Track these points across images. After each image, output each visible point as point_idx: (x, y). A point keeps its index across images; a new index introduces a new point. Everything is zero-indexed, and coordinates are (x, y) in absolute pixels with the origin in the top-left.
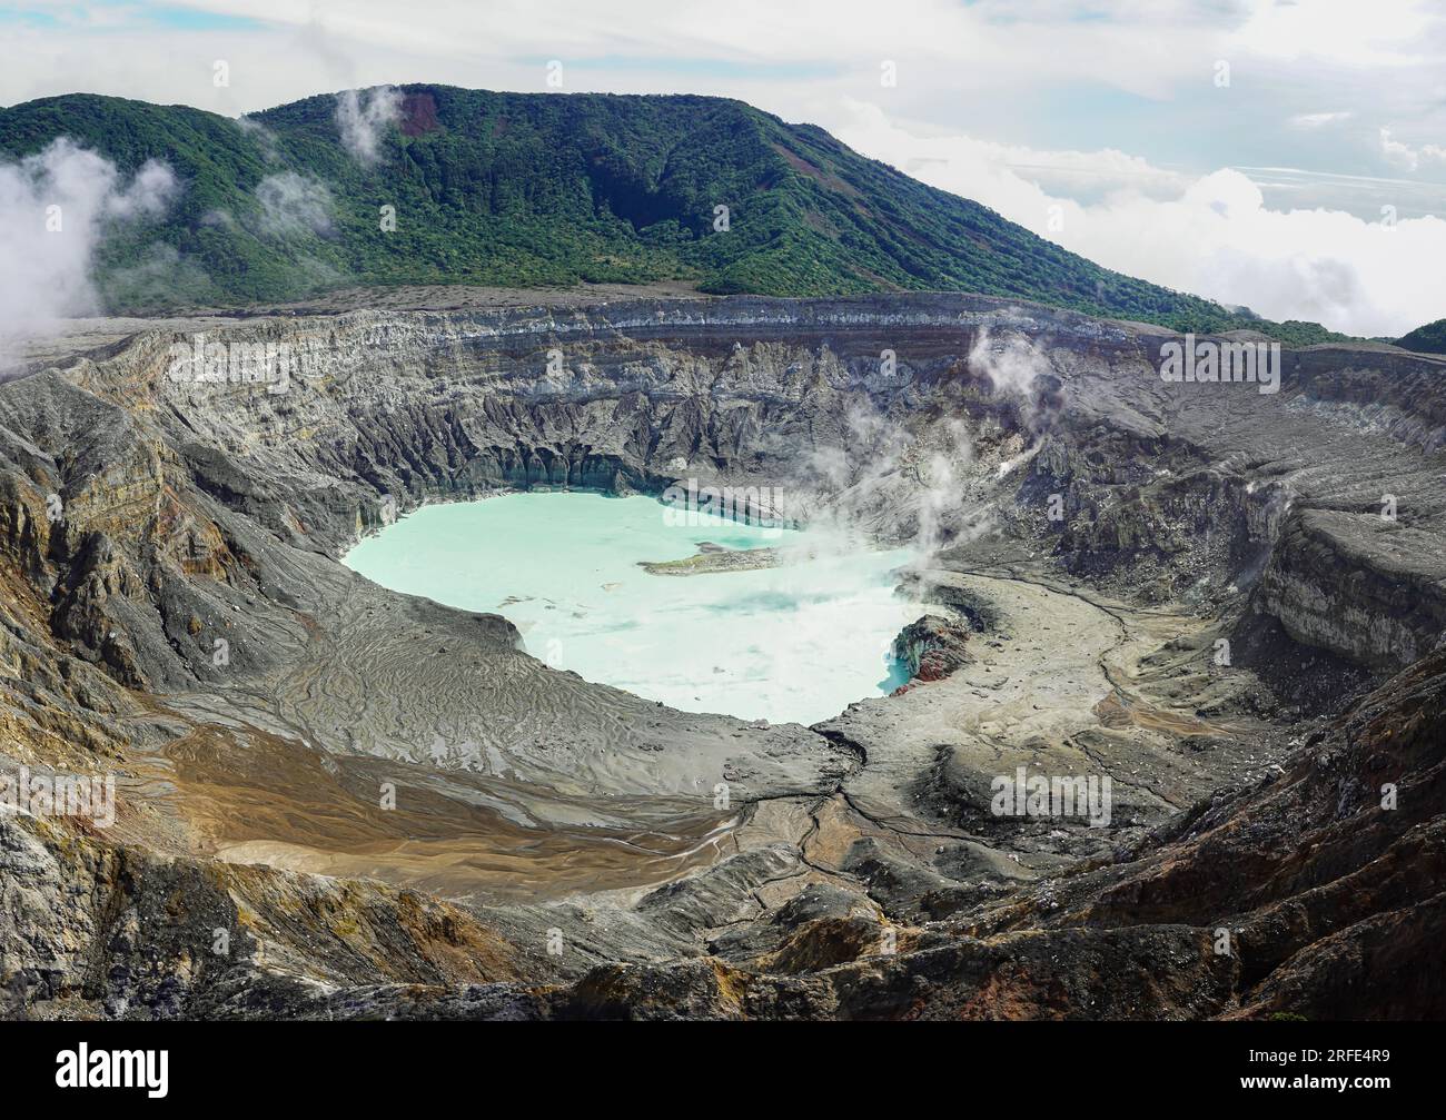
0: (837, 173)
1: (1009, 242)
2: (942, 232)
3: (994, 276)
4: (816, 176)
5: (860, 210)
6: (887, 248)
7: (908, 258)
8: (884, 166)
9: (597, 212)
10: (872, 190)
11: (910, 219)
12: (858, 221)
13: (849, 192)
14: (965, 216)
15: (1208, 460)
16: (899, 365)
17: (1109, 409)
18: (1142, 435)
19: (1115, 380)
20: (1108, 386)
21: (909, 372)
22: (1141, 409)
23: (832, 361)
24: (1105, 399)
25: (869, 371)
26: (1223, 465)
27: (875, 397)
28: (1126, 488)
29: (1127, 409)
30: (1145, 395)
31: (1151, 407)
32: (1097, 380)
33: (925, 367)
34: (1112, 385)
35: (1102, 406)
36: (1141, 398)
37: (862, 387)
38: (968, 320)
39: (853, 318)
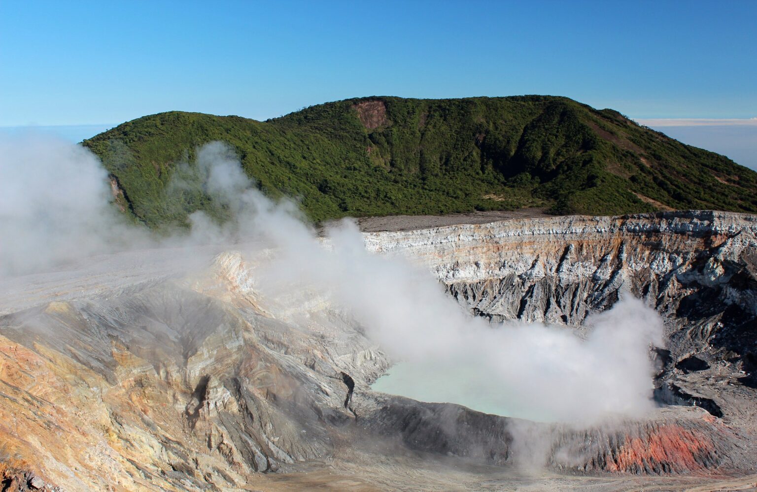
0: (627, 138)
2: (696, 172)
4: (614, 141)
6: (661, 185)
7: (674, 190)
8: (656, 132)
9: (483, 169)
10: (649, 148)
11: (675, 166)
12: (642, 168)
13: (637, 150)
14: (709, 162)
16: (673, 256)
21: (680, 260)
23: (630, 254)
25: (654, 260)
27: (657, 275)
33: (690, 257)
37: (649, 270)
38: (716, 228)
39: (643, 228)
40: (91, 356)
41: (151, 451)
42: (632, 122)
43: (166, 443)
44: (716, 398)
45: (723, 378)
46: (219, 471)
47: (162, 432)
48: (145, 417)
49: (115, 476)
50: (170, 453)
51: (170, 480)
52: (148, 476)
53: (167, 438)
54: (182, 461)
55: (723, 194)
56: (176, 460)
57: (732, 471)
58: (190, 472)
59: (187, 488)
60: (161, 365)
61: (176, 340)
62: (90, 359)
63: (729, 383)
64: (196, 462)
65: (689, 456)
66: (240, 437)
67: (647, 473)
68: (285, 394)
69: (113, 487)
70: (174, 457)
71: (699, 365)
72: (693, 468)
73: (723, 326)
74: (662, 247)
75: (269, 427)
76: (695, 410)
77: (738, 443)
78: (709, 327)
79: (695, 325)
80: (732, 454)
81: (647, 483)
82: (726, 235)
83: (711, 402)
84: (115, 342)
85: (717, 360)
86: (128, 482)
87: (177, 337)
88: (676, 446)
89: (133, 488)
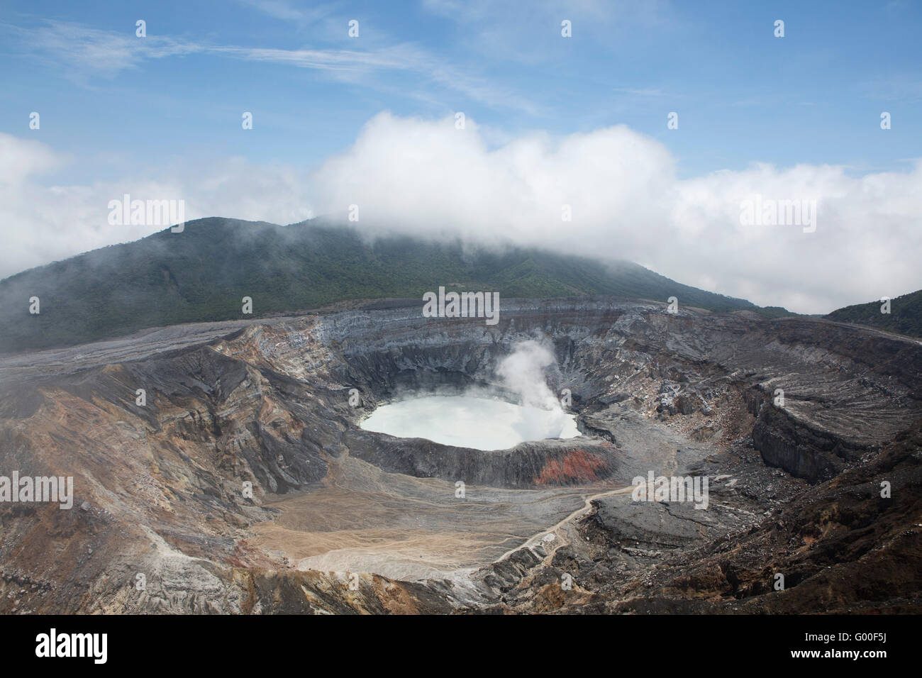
1: (632, 271)
3: (626, 288)
7: (587, 280)
15: (726, 372)
16: (584, 327)
17: (679, 347)
18: (695, 360)
19: (682, 334)
20: (679, 337)
21: (588, 330)
22: (694, 348)
23: (554, 326)
24: (677, 343)
25: (570, 331)
26: (734, 374)
27: (573, 342)
28: (687, 384)
29: (688, 347)
30: (697, 341)
31: (699, 347)
32: (674, 334)
33: (595, 328)
34: (681, 336)
35: (676, 346)
36: (694, 343)
37: (568, 338)
38: (615, 307)
39: (563, 307)
41: (186, 479)
43: (199, 474)
44: (611, 429)
45: (617, 415)
47: (196, 464)
48: (182, 452)
49: (155, 500)
50: (202, 481)
51: (200, 501)
52: (182, 499)
53: (199, 469)
54: (212, 487)
55: (622, 283)
56: (206, 485)
57: (622, 481)
58: (218, 496)
59: (215, 507)
60: (196, 412)
61: (209, 393)
63: (622, 419)
64: (221, 486)
65: (592, 473)
66: (258, 467)
67: (562, 485)
68: (294, 433)
69: (152, 509)
70: (204, 483)
71: (602, 406)
72: (593, 481)
73: (618, 377)
74: (576, 321)
75: (281, 458)
76: (596, 439)
77: (626, 462)
78: (608, 378)
79: (600, 377)
80: (621, 469)
81: (561, 492)
82: (620, 313)
83: (608, 432)
84: (159, 395)
85: (613, 402)
86: (166, 504)
87: (209, 391)
88: (582, 465)
89: (169, 508)
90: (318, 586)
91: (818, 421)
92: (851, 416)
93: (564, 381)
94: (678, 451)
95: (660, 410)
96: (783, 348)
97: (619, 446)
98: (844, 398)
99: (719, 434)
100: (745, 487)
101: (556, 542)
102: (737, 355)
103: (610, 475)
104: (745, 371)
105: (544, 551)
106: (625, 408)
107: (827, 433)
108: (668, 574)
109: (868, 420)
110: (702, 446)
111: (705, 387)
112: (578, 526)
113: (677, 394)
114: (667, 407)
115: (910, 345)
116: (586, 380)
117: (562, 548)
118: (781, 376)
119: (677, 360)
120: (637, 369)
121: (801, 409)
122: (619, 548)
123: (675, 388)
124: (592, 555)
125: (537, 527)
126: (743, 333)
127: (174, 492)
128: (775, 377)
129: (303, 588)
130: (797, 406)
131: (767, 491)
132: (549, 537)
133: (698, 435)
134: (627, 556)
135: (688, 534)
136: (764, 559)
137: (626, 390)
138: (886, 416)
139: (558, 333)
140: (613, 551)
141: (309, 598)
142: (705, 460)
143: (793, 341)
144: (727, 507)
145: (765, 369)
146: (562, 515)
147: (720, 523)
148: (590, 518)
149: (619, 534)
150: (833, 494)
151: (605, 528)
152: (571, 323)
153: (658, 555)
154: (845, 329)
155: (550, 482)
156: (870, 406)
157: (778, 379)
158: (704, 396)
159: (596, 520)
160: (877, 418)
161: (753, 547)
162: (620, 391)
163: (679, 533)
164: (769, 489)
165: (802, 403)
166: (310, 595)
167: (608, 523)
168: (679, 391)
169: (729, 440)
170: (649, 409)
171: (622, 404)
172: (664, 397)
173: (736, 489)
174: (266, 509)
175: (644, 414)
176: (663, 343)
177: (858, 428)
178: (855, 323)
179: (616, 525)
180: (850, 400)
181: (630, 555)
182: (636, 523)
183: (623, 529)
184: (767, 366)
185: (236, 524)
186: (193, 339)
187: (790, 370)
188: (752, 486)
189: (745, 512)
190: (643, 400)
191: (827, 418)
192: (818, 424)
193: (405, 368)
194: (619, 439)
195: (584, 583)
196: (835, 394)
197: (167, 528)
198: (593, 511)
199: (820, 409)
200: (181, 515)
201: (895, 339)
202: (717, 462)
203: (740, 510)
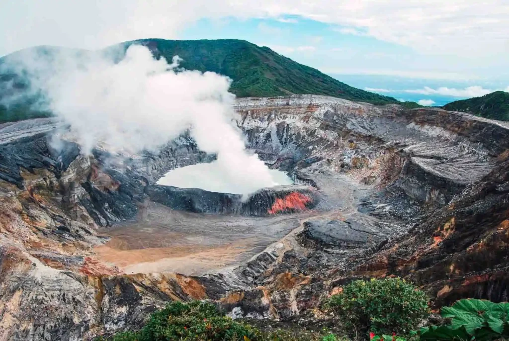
0: (275, 61)
1: (323, 79)
2: (305, 77)
3: (320, 90)
4: (268, 62)
5: (281, 72)
6: (290, 83)
7: (295, 85)
8: (287, 58)
10: (284, 66)
11: (295, 74)
12: (281, 75)
13: (278, 66)
14: (311, 72)
15: (383, 142)
16: (295, 116)
17: (354, 127)
18: (364, 135)
19: (356, 119)
20: (354, 121)
21: (298, 117)
22: (364, 127)
23: (276, 115)
24: (353, 124)
25: (286, 118)
26: (388, 144)
27: (288, 125)
28: (359, 150)
29: (360, 127)
30: (365, 123)
31: (366, 127)
32: (351, 119)
33: (302, 116)
34: (355, 120)
35: (352, 127)
36: (363, 124)
37: (284, 122)
38: (314, 103)
39: (281, 103)
40: (8, 176)
41: (46, 221)
42: (276, 53)
43: (53, 217)
44: (313, 179)
45: (317, 170)
46: (82, 228)
47: (51, 212)
48: (41, 205)
49: (27, 235)
50: (56, 222)
51: (57, 235)
52: (45, 234)
53: (53, 214)
54: (63, 225)
55: (316, 87)
56: (59, 224)
57: (321, 210)
58: (68, 230)
59: (67, 238)
60: (47, 178)
61: (54, 165)
62: (7, 177)
63: (319, 172)
64: (70, 225)
65: (303, 206)
66: (92, 211)
67: (285, 213)
68: (113, 189)
69: (27, 241)
70: (58, 223)
71: (307, 164)
72: (304, 210)
73: (316, 147)
74: (290, 112)
75: (106, 205)
76: (305, 185)
77: (323, 198)
78: (311, 147)
79: (305, 147)
80: (320, 203)
81: (285, 218)
82: (318, 106)
83: (312, 181)
84: (20, 168)
85: (314, 162)
86: (34, 238)
87: (54, 163)
88: (297, 201)
89: (38, 240)
90: (143, 283)
91: (438, 171)
92: (456, 167)
93: (282, 149)
94: (354, 191)
95: (342, 166)
96: (417, 127)
97: (319, 189)
98: (452, 157)
99: (379, 180)
100: (394, 211)
101: (283, 248)
102: (389, 132)
103: (315, 206)
104: (394, 141)
105: (277, 254)
106: (321, 165)
107: (443, 178)
108: (354, 264)
109: (465, 170)
110: (369, 187)
111: (370, 152)
112: (297, 238)
113: (353, 156)
114: (347, 165)
115: (491, 124)
116: (296, 149)
117: (288, 251)
118: (416, 144)
119: (353, 135)
120: (328, 141)
121: (428, 164)
122: (322, 250)
123: (352, 152)
124: (306, 255)
125: (272, 239)
126: (392, 118)
127: (39, 230)
128: (412, 145)
129: (133, 284)
130: (425, 162)
131: (407, 213)
132: (280, 245)
133: (366, 181)
134: (327, 254)
135: (362, 240)
136: (411, 252)
137: (321, 154)
138: (476, 167)
139: (278, 119)
140: (319, 251)
141: (138, 290)
142: (371, 196)
143: (422, 123)
144: (385, 223)
145: (407, 140)
146: (286, 232)
147: (380, 233)
148: (304, 232)
149: (322, 241)
150: (451, 213)
151: (313, 238)
152: (286, 113)
153: (345, 253)
154: (453, 115)
155: (279, 212)
156: (467, 161)
157: (414, 146)
158: (369, 156)
159: (307, 234)
160: (471, 168)
161: (405, 246)
162: (318, 155)
163: (357, 239)
164: (408, 212)
165: (429, 160)
166: (138, 288)
167: (315, 235)
168: (354, 154)
169: (384, 183)
170: (336, 165)
171: (319, 163)
172: (345, 158)
173: (390, 212)
174: (100, 237)
175: (333, 169)
176: (344, 125)
177: (460, 175)
178: (459, 111)
179: (320, 237)
180: (455, 158)
181: (329, 254)
182: (331, 234)
183: (324, 239)
184: (408, 138)
185: (83, 248)
186: (38, 130)
187: (421, 140)
188: (398, 210)
189: (395, 226)
190: (332, 160)
191: (443, 169)
192: (438, 172)
193: (181, 144)
194: (318, 185)
195: (302, 271)
196: (447, 154)
197: (38, 253)
198: (305, 228)
199: (439, 164)
200: (45, 244)
201: (482, 121)
202: (378, 197)
203: (392, 225)
